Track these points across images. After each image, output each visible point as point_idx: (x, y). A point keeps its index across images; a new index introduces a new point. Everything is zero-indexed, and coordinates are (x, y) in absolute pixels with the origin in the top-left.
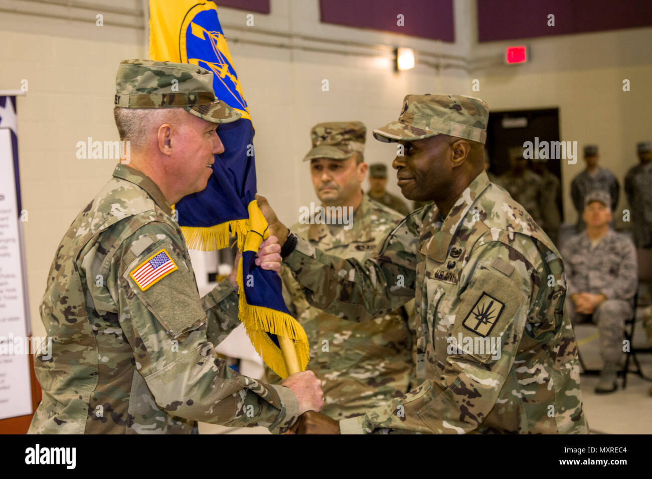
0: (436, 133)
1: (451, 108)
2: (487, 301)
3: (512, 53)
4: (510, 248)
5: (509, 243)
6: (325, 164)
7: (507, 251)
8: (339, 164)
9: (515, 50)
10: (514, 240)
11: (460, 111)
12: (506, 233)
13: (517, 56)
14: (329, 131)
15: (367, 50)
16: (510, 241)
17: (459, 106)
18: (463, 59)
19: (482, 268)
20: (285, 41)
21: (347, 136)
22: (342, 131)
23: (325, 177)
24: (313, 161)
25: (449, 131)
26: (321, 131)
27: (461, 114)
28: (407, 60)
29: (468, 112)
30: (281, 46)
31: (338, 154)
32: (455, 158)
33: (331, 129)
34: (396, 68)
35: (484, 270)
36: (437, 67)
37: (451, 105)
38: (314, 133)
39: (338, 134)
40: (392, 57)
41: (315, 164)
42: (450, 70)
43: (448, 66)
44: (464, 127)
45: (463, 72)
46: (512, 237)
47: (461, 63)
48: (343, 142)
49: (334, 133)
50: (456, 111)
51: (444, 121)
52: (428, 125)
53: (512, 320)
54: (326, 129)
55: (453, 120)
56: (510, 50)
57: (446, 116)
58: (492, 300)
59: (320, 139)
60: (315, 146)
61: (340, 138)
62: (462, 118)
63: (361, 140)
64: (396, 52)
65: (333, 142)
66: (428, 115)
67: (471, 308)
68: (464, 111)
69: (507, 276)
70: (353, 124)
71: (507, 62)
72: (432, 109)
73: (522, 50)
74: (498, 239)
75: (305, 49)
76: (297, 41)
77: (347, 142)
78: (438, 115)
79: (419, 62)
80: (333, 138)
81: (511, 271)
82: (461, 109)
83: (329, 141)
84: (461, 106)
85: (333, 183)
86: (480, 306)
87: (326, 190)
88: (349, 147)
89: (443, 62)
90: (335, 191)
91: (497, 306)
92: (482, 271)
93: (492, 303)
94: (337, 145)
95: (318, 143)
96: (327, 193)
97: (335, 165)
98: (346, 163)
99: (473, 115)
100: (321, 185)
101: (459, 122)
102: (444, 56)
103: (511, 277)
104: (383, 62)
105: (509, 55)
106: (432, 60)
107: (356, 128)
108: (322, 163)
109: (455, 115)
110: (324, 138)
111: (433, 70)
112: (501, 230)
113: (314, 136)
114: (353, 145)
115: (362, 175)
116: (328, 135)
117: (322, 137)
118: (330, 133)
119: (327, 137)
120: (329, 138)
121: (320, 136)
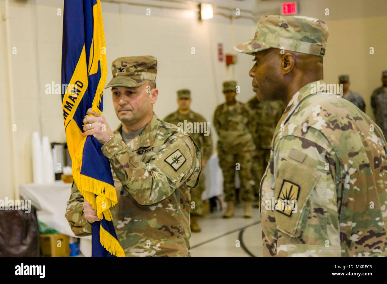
0: (267, 47)
1: (280, 27)
2: (288, 186)
3: (286, 7)
4: (302, 139)
5: (302, 136)
6: (123, 91)
7: (300, 143)
8: (133, 91)
9: (288, 5)
10: (307, 132)
11: (287, 29)
12: (300, 128)
14: (124, 64)
16: (303, 133)
17: (286, 25)
19: (283, 159)
21: (139, 68)
22: (135, 64)
23: (121, 101)
24: (113, 88)
25: (279, 45)
26: (119, 65)
27: (288, 31)
29: (294, 30)
30: (112, 2)
31: (131, 83)
32: (285, 67)
33: (126, 62)
35: (284, 161)
36: (230, 17)
37: (280, 24)
38: (114, 66)
39: (132, 67)
40: (197, 10)
41: (115, 91)
43: (239, 17)
44: (291, 41)
46: (305, 130)
47: (249, 15)
48: (136, 73)
49: (128, 66)
50: (284, 28)
51: (275, 37)
52: (264, 41)
53: (307, 198)
54: (122, 63)
55: (282, 36)
56: (284, 5)
57: (276, 33)
58: (291, 185)
59: (118, 71)
60: (114, 76)
61: (133, 69)
62: (288, 34)
63: (152, 70)
65: (129, 73)
66: (265, 33)
67: (278, 194)
68: (290, 28)
69: (300, 162)
70: (145, 58)
72: (267, 28)
73: (293, 5)
74: (293, 133)
75: (130, 4)
77: (139, 73)
78: (272, 32)
79: (216, 14)
80: (128, 70)
81: (303, 158)
82: (288, 27)
83: (125, 72)
84: (288, 25)
85: (129, 106)
86: (284, 191)
87: (123, 112)
88: (142, 77)
90: (130, 113)
91: (295, 189)
92: (282, 162)
93: (292, 187)
94: (131, 75)
95: (116, 74)
96: (124, 114)
97: (130, 92)
98: (138, 89)
99: (299, 31)
100: (119, 107)
101: (286, 38)
103: (304, 163)
105: (284, 9)
106: (227, 12)
107: (147, 62)
108: (120, 89)
109: (283, 32)
110: (121, 70)
111: (228, 20)
112: (296, 126)
113: (114, 68)
114: (145, 75)
115: (154, 98)
116: (124, 68)
117: (119, 69)
118: (126, 66)
119: (123, 69)
120: (125, 70)
121: (118, 68)
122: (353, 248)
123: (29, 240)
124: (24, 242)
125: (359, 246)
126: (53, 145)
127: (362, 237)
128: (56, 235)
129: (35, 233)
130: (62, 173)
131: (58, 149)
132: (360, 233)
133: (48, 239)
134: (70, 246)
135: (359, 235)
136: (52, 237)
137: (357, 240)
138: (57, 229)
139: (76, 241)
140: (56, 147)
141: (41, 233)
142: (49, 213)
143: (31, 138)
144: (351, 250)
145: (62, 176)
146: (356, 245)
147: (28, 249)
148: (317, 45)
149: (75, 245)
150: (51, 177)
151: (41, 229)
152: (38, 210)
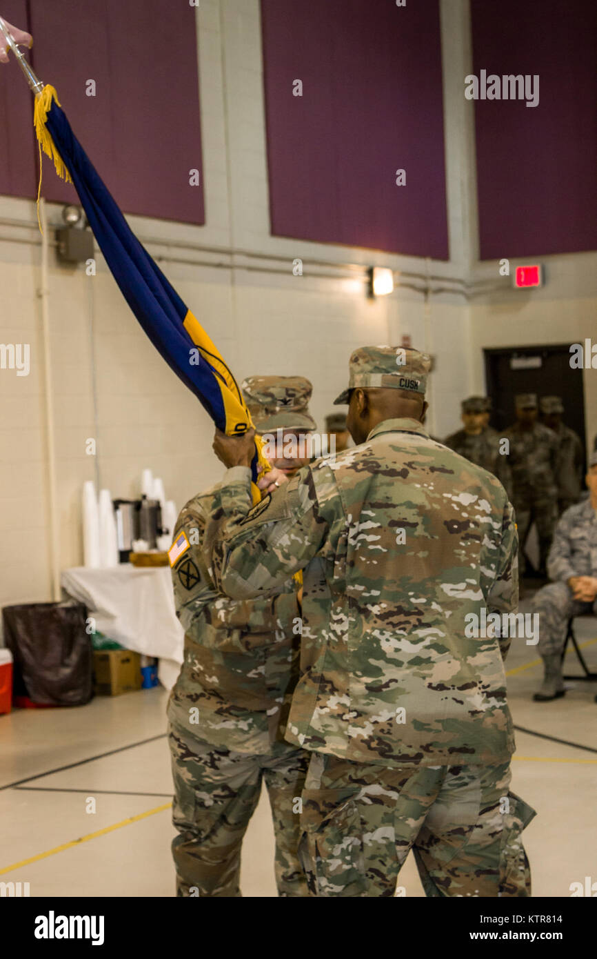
3: (522, 273)
9: (526, 270)
13: (529, 277)
14: (290, 392)
15: (332, 271)
18: (460, 281)
20: (225, 259)
28: (385, 282)
30: (219, 266)
34: (370, 293)
36: (425, 291)
40: (366, 279)
42: (443, 296)
43: (440, 290)
45: (461, 298)
47: (459, 287)
49: (298, 395)
56: (519, 271)
59: (280, 403)
64: (370, 273)
65: (298, 408)
71: (516, 285)
73: (535, 269)
75: (250, 269)
76: (239, 260)
79: (399, 285)
80: (296, 403)
89: (433, 285)
94: (302, 410)
95: (278, 409)
102: (434, 278)
104: (354, 286)
105: (519, 276)
106: (419, 282)
110: (285, 402)
111: (421, 296)
116: (291, 398)
117: (282, 401)
118: (293, 395)
119: (290, 400)
120: (292, 402)
121: (281, 399)
122: (372, 621)
123: (74, 658)
124: (67, 661)
125: (379, 621)
126: (117, 504)
127: (386, 611)
128: (119, 652)
129: (84, 646)
130: (131, 551)
131: (125, 510)
132: (384, 605)
133: (106, 659)
134: (143, 670)
135: (380, 607)
136: (114, 656)
137: (378, 613)
138: (121, 642)
139: (152, 662)
140: (123, 508)
141: (97, 649)
142: (108, 616)
143: (80, 493)
144: (368, 623)
145: (132, 556)
146: (375, 619)
147: (73, 673)
148: (392, 375)
149: (150, 670)
150: (113, 558)
151: (95, 642)
152: (91, 611)
